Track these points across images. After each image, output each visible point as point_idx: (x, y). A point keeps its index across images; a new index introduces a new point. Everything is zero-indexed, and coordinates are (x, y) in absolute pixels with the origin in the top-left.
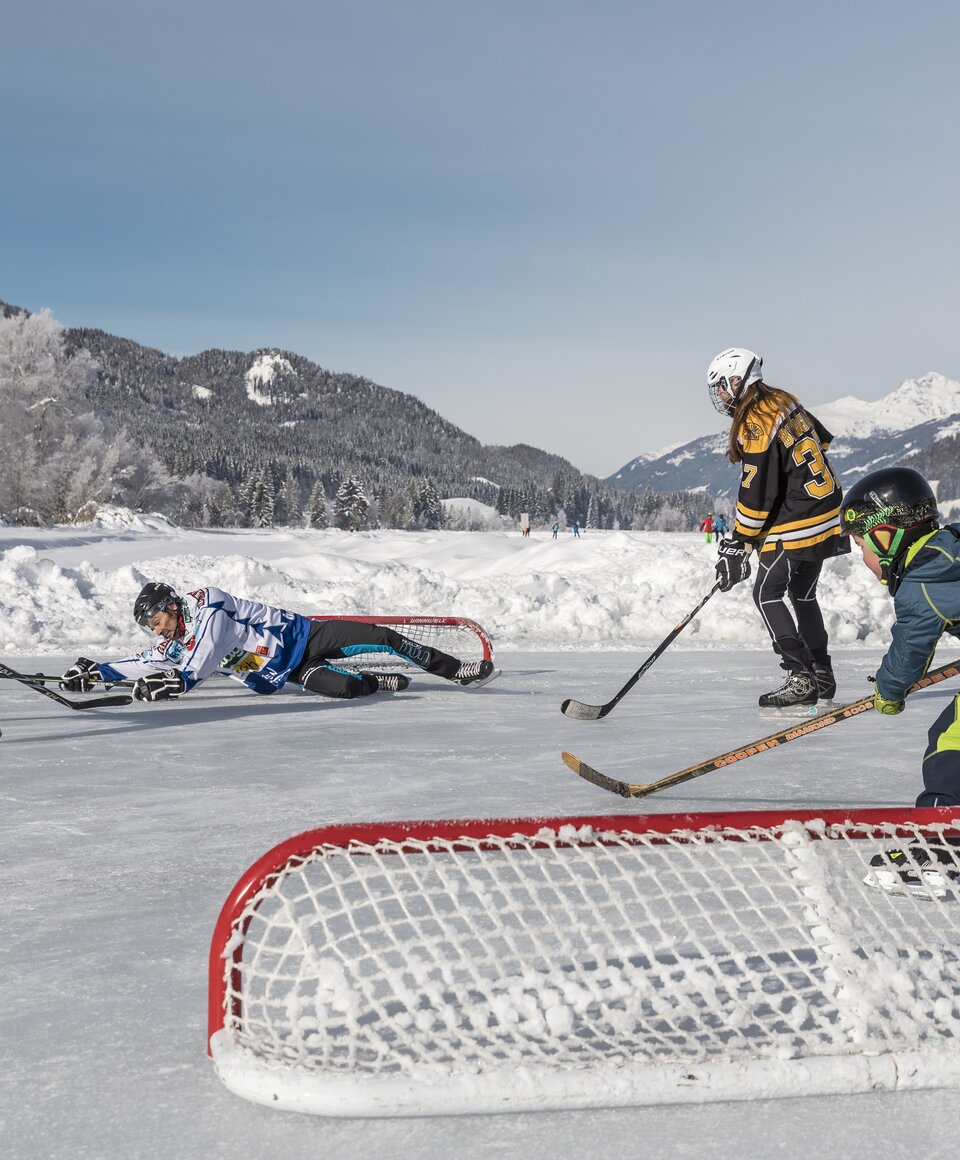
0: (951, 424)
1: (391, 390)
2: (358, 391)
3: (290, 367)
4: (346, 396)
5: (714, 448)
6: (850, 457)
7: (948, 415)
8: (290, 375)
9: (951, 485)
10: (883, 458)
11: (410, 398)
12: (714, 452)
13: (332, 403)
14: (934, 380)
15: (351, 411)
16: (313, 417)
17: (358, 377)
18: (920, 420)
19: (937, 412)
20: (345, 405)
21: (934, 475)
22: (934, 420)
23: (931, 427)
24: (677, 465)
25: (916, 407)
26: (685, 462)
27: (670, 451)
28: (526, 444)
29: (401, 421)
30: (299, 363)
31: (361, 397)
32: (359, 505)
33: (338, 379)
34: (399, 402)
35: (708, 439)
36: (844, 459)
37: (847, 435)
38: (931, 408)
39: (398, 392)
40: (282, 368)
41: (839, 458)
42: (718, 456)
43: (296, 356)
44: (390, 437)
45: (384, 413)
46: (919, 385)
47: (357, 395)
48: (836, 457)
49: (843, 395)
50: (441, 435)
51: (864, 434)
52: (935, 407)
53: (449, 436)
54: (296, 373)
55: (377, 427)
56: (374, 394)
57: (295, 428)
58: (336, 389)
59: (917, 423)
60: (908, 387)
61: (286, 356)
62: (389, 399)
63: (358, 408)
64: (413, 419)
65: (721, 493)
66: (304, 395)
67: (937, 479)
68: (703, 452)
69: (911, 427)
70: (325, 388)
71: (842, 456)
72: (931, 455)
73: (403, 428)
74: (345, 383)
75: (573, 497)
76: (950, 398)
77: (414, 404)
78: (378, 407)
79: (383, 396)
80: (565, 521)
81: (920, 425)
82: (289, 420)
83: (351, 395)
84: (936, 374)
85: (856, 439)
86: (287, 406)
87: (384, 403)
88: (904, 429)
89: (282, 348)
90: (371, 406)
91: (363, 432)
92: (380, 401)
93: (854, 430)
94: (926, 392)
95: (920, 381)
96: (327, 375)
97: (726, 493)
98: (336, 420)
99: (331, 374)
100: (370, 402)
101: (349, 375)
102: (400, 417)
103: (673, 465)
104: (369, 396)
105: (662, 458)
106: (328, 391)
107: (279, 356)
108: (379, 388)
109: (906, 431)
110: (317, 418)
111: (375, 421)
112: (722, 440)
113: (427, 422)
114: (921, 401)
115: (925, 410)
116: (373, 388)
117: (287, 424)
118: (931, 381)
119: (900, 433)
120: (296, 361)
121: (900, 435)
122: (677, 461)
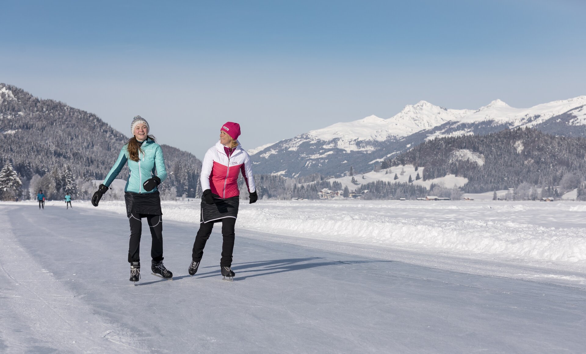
0: (435, 132)
1: (79, 110)
2: (57, 111)
3: (12, 95)
4: (49, 114)
5: (290, 147)
6: (373, 152)
7: (433, 127)
8: (12, 100)
9: (431, 170)
10: (394, 153)
11: (91, 115)
12: (289, 150)
13: (40, 118)
14: (424, 105)
15: (52, 124)
16: (27, 128)
17: (57, 101)
18: (416, 130)
19: (426, 125)
20: (49, 120)
21: (421, 163)
22: (424, 130)
23: (423, 134)
24: (267, 158)
25: (413, 122)
26: (272, 156)
27: (262, 149)
28: (167, 144)
29: (85, 130)
30: (18, 93)
31: (59, 115)
32: (14, 183)
33: (44, 103)
34: (84, 118)
35: (286, 141)
36: (370, 154)
37: (371, 139)
38: (422, 123)
39: (83, 111)
40: (7, 96)
41: (367, 153)
42: (292, 152)
43: (16, 89)
44: (78, 141)
45: (74, 125)
46: (415, 108)
47: (57, 113)
48: (365, 153)
49: (369, 115)
50: (111, 139)
51: (382, 138)
52: (425, 121)
53: (117, 140)
54: (16, 99)
55: (69, 134)
56: (67, 113)
57: (15, 134)
58: (43, 109)
59: (414, 132)
60: (408, 110)
61: (9, 88)
62: (78, 116)
63: (57, 122)
64: (93, 129)
65: (294, 175)
66: (21, 113)
67: (423, 166)
68: (283, 150)
69: (410, 134)
70: (36, 109)
71: (369, 152)
72: (420, 151)
73: (87, 135)
74: (48, 105)
75: (187, 177)
76: (434, 116)
77: (93, 120)
78: (70, 121)
79: (73, 114)
80: (176, 193)
81: (416, 133)
82: (11, 129)
83: (52, 113)
84: (425, 102)
85: (377, 142)
86: (10, 121)
87: (74, 118)
88: (406, 136)
89: (7, 83)
90: (66, 120)
91: (60, 137)
92: (72, 117)
93: (376, 136)
94: (419, 113)
95: (415, 106)
96: (37, 101)
97: (298, 175)
98: (43, 129)
99: (40, 100)
100: (65, 117)
101: (51, 101)
102: (84, 127)
103: (264, 158)
104: (64, 114)
105: (257, 154)
106: (37, 111)
107: (4, 88)
108: (71, 108)
109: (408, 137)
110: (30, 128)
111: (68, 129)
112: (294, 142)
113: (102, 131)
114: (417, 119)
115: (419, 124)
116: (67, 109)
117: (9, 132)
118: (422, 106)
119: (404, 138)
120: (16, 92)
121: (404, 139)
122: (267, 155)
